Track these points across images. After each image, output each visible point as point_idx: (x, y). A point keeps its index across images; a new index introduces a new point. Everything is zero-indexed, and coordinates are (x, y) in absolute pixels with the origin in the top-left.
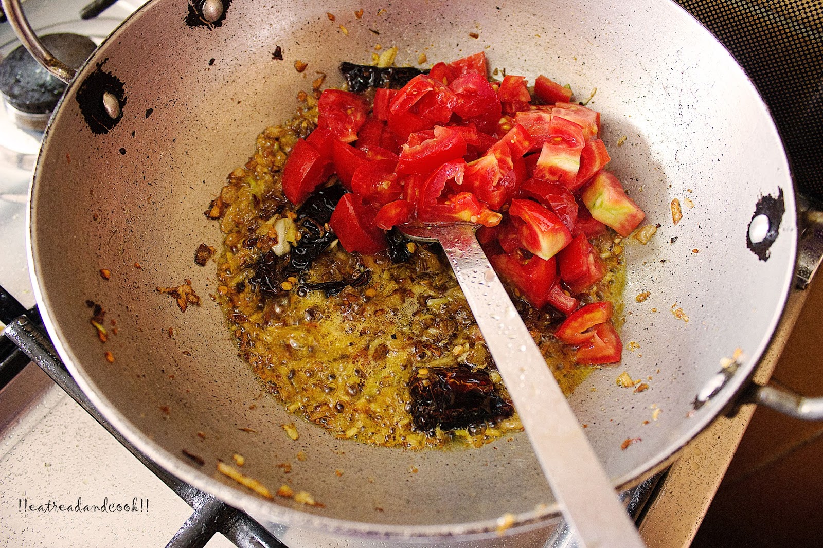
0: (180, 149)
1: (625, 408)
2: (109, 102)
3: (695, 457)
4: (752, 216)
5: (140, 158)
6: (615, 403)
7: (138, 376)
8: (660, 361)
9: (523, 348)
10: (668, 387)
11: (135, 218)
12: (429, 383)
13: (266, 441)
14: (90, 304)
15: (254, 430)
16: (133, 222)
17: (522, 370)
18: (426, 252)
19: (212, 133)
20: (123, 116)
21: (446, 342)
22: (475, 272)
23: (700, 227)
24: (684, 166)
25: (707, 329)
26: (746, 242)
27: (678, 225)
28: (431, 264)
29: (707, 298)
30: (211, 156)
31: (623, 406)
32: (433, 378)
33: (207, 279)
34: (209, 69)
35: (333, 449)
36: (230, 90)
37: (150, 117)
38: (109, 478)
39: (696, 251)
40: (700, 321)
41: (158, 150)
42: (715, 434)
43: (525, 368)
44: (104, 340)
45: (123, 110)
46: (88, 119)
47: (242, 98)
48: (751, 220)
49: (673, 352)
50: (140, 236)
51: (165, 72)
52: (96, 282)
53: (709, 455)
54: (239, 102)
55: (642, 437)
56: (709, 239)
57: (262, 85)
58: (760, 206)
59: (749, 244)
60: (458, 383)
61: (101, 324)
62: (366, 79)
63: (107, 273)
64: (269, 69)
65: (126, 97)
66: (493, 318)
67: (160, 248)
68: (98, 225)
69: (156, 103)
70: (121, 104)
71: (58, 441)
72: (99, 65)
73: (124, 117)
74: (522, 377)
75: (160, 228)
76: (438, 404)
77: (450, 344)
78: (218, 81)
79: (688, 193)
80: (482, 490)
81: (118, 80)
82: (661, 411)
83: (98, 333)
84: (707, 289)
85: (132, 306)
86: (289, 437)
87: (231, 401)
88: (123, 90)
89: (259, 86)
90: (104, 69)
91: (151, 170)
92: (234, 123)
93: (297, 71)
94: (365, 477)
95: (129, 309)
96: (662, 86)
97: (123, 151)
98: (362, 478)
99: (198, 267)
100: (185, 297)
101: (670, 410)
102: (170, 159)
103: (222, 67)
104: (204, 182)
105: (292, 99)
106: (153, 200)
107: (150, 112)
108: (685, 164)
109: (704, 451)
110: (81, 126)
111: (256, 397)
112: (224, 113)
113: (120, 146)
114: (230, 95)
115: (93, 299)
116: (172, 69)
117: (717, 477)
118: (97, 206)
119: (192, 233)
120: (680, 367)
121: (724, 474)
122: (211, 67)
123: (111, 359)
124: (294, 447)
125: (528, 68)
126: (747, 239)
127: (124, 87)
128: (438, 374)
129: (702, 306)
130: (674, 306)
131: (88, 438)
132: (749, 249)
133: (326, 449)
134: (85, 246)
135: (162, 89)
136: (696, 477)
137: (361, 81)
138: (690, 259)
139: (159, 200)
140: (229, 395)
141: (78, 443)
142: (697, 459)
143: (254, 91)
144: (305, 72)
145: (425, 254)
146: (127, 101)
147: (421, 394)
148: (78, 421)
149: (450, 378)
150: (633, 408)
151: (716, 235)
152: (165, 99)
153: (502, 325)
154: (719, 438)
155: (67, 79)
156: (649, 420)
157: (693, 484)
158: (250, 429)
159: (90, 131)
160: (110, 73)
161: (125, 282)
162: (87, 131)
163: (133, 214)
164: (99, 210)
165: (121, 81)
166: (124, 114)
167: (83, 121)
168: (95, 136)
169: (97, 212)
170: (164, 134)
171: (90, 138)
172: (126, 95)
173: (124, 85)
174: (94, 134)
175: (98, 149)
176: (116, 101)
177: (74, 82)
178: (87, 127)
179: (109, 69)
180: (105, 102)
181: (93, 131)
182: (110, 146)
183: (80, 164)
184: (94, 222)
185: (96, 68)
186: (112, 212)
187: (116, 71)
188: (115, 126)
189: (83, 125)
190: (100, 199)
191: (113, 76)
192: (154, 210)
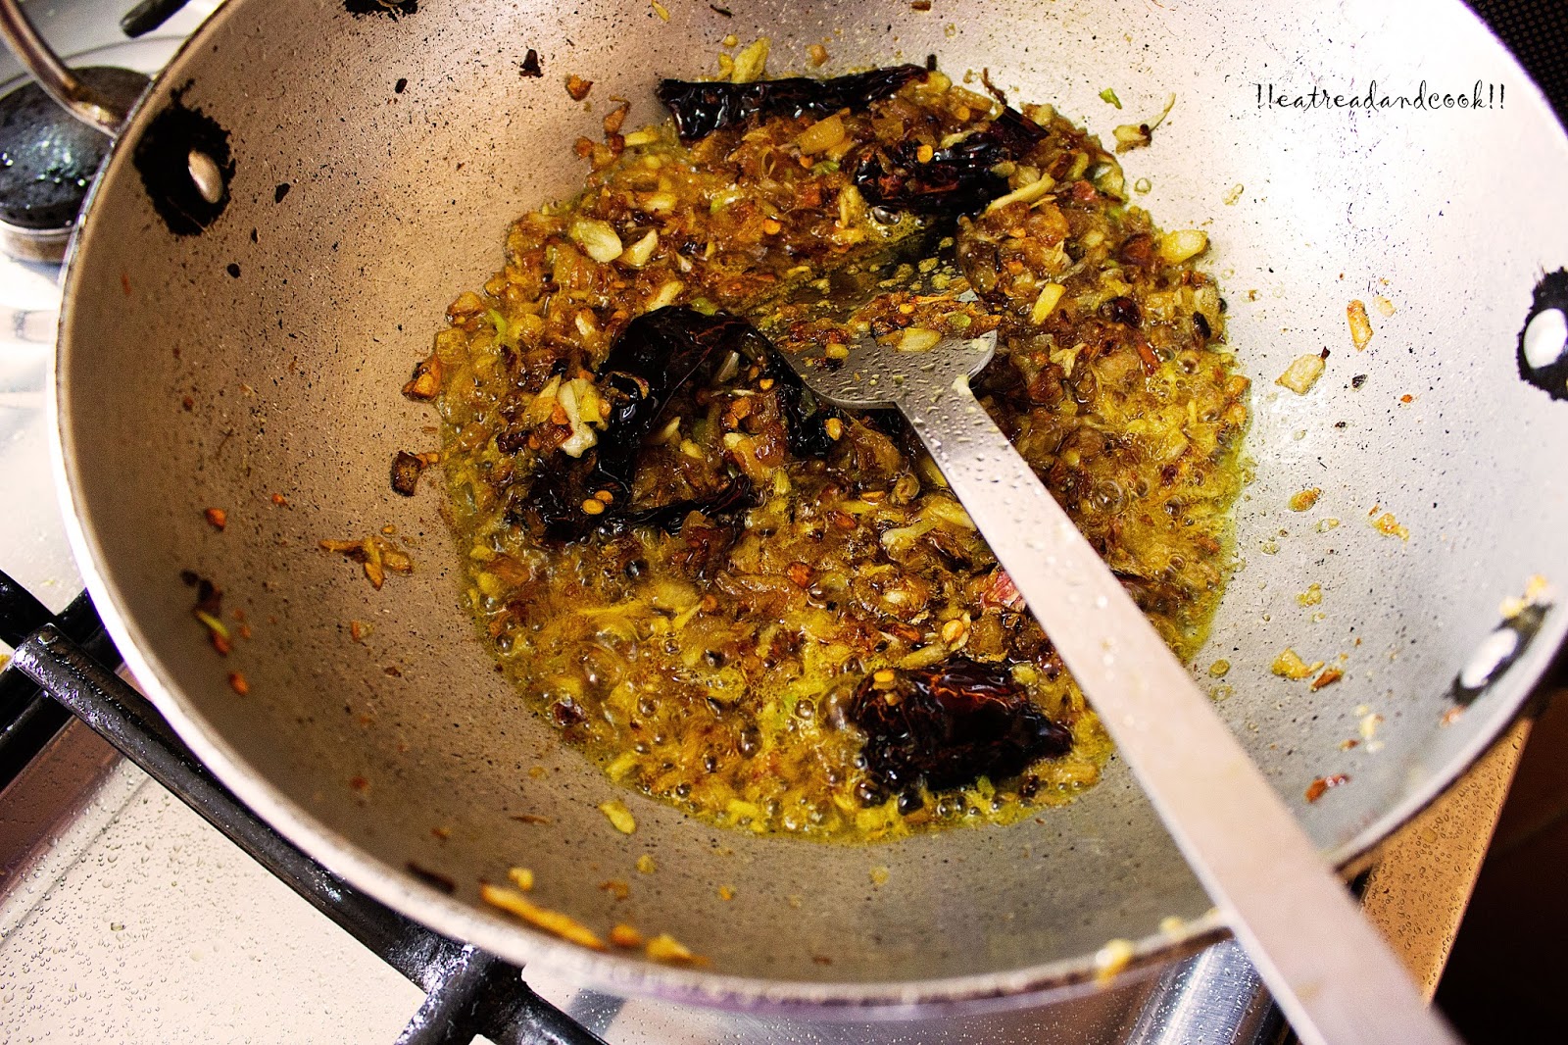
0: (349, 262)
1: (1300, 720)
2: (201, 171)
4: (1526, 316)
5: (270, 282)
6: (1275, 713)
7: (300, 721)
8: (1359, 620)
9: (1102, 602)
10: (1386, 670)
11: (267, 405)
12: (899, 699)
13: (569, 838)
14: (189, 578)
15: (542, 818)
16: (264, 412)
17: (1106, 646)
18: (869, 433)
19: (410, 229)
20: (229, 199)
21: (925, 615)
22: (979, 460)
23: (1411, 351)
24: (1368, 234)
25: (1453, 547)
26: (1517, 368)
27: (1365, 351)
28: (884, 455)
29: (1444, 488)
30: (410, 276)
31: (1293, 717)
32: (905, 689)
33: (421, 520)
34: (396, 100)
35: (709, 846)
36: (441, 142)
37: (284, 200)
38: (244, 944)
39: (1408, 399)
40: (1435, 535)
41: (303, 266)
43: (1112, 641)
44: (225, 648)
45: (230, 186)
46: (160, 206)
47: (466, 158)
48: (1524, 324)
49: (1383, 601)
50: (279, 441)
51: (308, 108)
52: (198, 534)
54: (459, 166)
55: (1348, 771)
56: (1436, 373)
57: (503, 130)
58: (1543, 294)
59: (1526, 371)
60: (955, 694)
61: (217, 615)
62: (711, 111)
63: (219, 515)
64: (516, 96)
65: (234, 160)
66: (1031, 546)
67: (320, 463)
68: (197, 420)
69: (294, 171)
70: (226, 172)
71: (134, 876)
72: (176, 94)
73: (232, 202)
74: (1109, 659)
75: (318, 424)
76: (920, 740)
77: (935, 619)
78: (415, 124)
79: (1380, 287)
80: (1026, 905)
81: (217, 125)
82: (1379, 718)
83: (212, 636)
84: (1440, 471)
85: (276, 582)
86: (614, 827)
87: (490, 762)
88: (228, 146)
89: (498, 132)
90: (187, 102)
91: (291, 307)
92: (452, 208)
93: (573, 97)
94: (781, 898)
95: (270, 586)
96: (1310, 78)
97: (234, 271)
98: (776, 900)
99: (400, 500)
100: (379, 560)
101: (1399, 714)
102: (329, 284)
103: (422, 95)
104: (400, 328)
105: (566, 155)
106: (301, 368)
107: (282, 191)
108: (1369, 229)
110: (147, 219)
111: (540, 751)
112: (432, 188)
113: (226, 262)
114: (442, 150)
115: (195, 568)
116: (322, 102)
117: (1475, 855)
118: (191, 381)
119: (383, 431)
120: (1404, 629)
121: (1486, 848)
122: (399, 96)
123: (242, 685)
124: (629, 847)
125: (1033, 66)
126: (1520, 362)
127: (229, 140)
128: (914, 680)
129: (1435, 505)
130: (1374, 510)
131: (195, 867)
132: (1527, 381)
133: (695, 848)
134: (172, 462)
135: (306, 143)
136: (1432, 858)
137: (702, 115)
138: (1396, 416)
139: (312, 367)
140: (486, 751)
141: (175, 878)
143: (489, 141)
144: (588, 98)
145: (869, 437)
146: (237, 169)
147: (886, 723)
148: (173, 833)
149: (940, 684)
150: (1315, 718)
151: (1449, 362)
152: (311, 164)
153: (1052, 560)
155: (112, 126)
156: (1355, 738)
157: (1429, 872)
158: (534, 816)
159: (166, 229)
160: (199, 110)
161: (257, 533)
162: (160, 231)
163: (263, 397)
164: (195, 390)
165: (223, 128)
166: (233, 194)
167: (151, 209)
168: (177, 240)
169: (190, 394)
170: (315, 235)
171: (167, 243)
172: (233, 155)
173: (229, 137)
174: (175, 236)
175: (184, 266)
176: (215, 167)
177: (126, 132)
178: (159, 222)
179: (196, 102)
180: (190, 169)
181: (172, 229)
182: (208, 260)
183: (150, 297)
184: (186, 414)
185: (169, 100)
186: (221, 393)
187: (211, 105)
188: (216, 219)
189: (151, 217)
190: (194, 368)
191: (206, 116)
192: (303, 388)
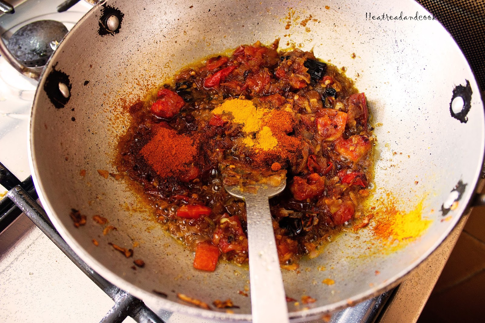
2: (62, 88)
3: (416, 278)
4: (451, 98)
5: (85, 118)
11: (88, 156)
16: (88, 158)
20: (71, 95)
23: (419, 109)
25: (437, 166)
26: (450, 114)
29: (433, 149)
36: (130, 70)
40: (431, 163)
41: (94, 112)
42: (428, 264)
45: (71, 92)
46: (52, 101)
47: (137, 74)
48: (451, 101)
50: (93, 166)
51: (91, 65)
53: (424, 277)
56: (427, 115)
58: (456, 92)
59: (453, 114)
65: (71, 84)
68: (70, 163)
70: (69, 88)
72: (53, 67)
73: (72, 96)
78: (121, 66)
81: (66, 74)
84: (431, 144)
88: (69, 80)
89: (146, 65)
90: (57, 69)
91: (92, 125)
92: (134, 89)
96: (383, 31)
102: (102, 117)
104: (123, 127)
106: (97, 143)
108: (404, 74)
109: (421, 274)
110: (49, 106)
112: (128, 84)
116: (95, 63)
117: (429, 290)
118: (66, 152)
121: (432, 289)
125: (302, 31)
126: (451, 112)
129: (431, 154)
132: (453, 117)
134: (65, 177)
139: (100, 142)
142: (417, 279)
146: (72, 86)
151: (431, 112)
152: (93, 81)
154: (430, 267)
159: (55, 107)
160: (60, 70)
161: (91, 195)
162: (53, 108)
163: (87, 154)
164: (68, 154)
165: (67, 75)
166: (72, 94)
167: (50, 102)
168: (58, 110)
169: (67, 156)
170: (96, 102)
171: (55, 112)
172: (71, 82)
173: (69, 77)
174: (57, 109)
175: (60, 118)
176: (66, 87)
177: (41, 80)
178: (52, 106)
179: (59, 68)
180: (60, 89)
181: (56, 108)
182: (67, 114)
183: (52, 129)
184: (66, 162)
185: (52, 69)
186: (75, 154)
187: (63, 69)
188: (68, 102)
189: (50, 104)
190: (67, 147)
191: (62, 72)
192: (98, 149)
